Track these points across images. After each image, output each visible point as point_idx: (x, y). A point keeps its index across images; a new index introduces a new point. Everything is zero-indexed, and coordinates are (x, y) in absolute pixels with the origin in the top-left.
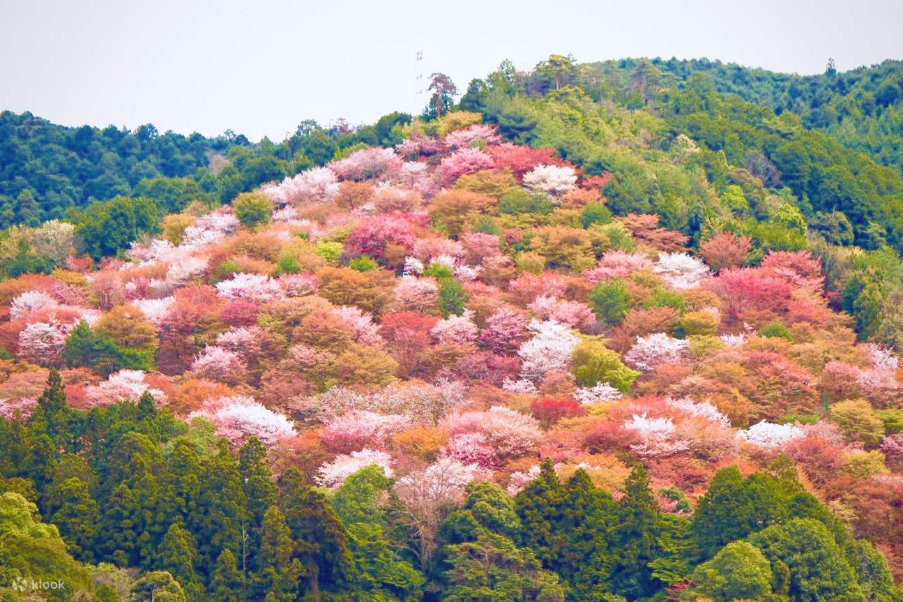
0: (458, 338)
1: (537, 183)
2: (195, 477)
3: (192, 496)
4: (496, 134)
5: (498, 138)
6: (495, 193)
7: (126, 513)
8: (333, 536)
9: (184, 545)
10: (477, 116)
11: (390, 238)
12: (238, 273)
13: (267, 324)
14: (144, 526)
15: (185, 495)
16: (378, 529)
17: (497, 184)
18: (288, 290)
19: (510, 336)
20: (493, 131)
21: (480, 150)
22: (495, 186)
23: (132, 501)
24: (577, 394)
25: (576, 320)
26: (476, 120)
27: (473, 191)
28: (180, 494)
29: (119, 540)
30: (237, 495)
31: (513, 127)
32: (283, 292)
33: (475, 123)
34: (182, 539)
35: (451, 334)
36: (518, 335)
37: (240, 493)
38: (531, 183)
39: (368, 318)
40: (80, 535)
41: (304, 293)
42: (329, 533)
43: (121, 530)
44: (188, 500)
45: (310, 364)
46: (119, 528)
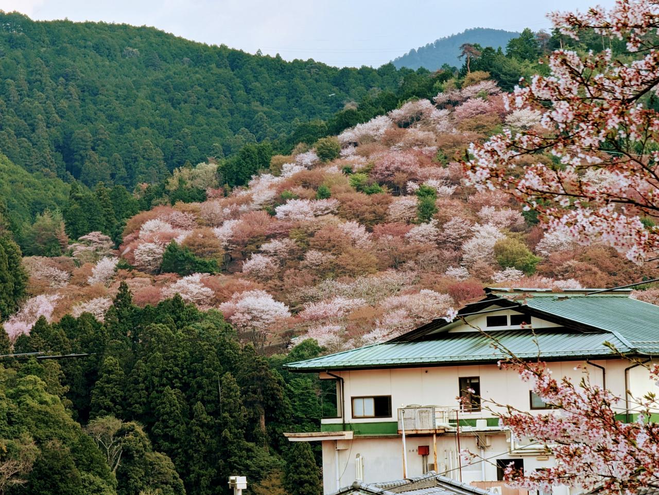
0: (422, 239)
1: (514, 122)
2: (187, 353)
3: (185, 366)
4: (497, 86)
5: (498, 89)
6: (484, 131)
7: (141, 379)
8: (272, 389)
9: (174, 400)
10: (487, 74)
11: (398, 169)
12: (290, 199)
13: (295, 236)
14: (154, 387)
15: (180, 366)
16: (309, 382)
17: (486, 124)
18: (315, 211)
19: (458, 237)
20: (495, 84)
21: (483, 99)
22: (485, 126)
23: (145, 371)
24: (494, 276)
25: (509, 222)
26: (486, 77)
27: (470, 130)
28: (177, 365)
29: (136, 397)
30: (213, 363)
31: (509, 81)
32: (312, 212)
33: (484, 79)
34: (174, 396)
35: (418, 237)
36: (464, 235)
37: (216, 363)
38: (509, 122)
39: (363, 228)
40: (113, 395)
41: (326, 212)
42: (269, 387)
43: (138, 390)
44: (182, 368)
45: (317, 264)
46: (137, 389)
